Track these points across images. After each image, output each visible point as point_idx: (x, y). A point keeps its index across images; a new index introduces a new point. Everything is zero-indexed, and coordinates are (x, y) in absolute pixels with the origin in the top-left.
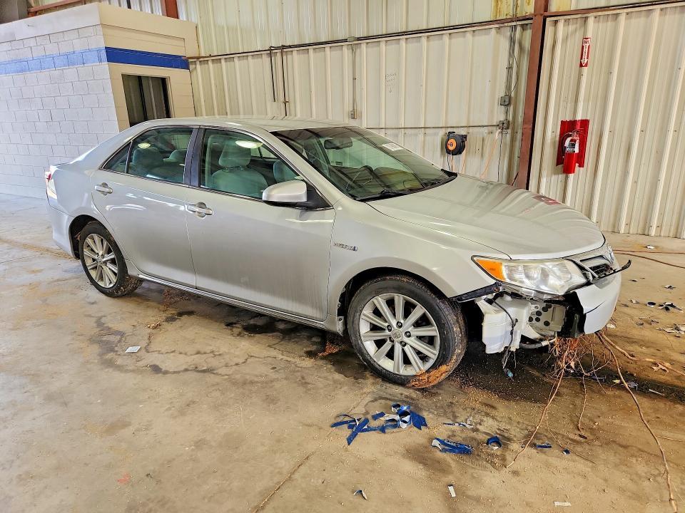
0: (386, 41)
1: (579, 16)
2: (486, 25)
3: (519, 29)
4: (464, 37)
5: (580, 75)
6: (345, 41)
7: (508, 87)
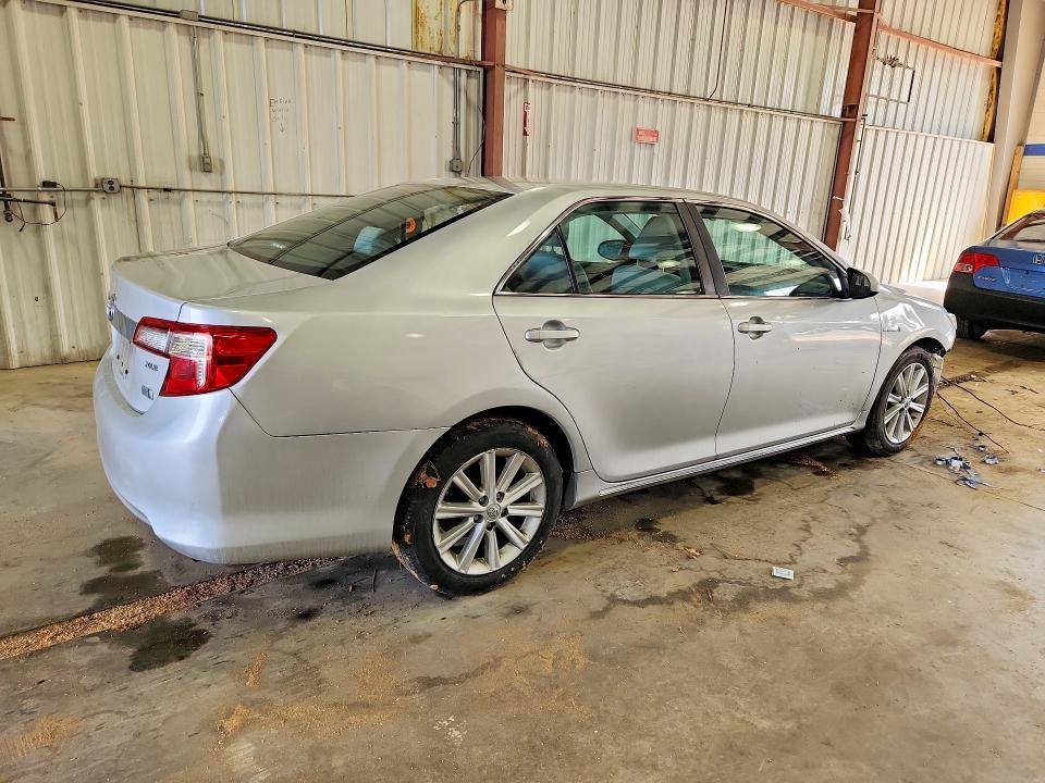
0: (267, 39)
1: (522, 76)
2: (423, 57)
3: (464, 74)
4: (397, 66)
5: (525, 145)
6: (176, 14)
7: (456, 148)
